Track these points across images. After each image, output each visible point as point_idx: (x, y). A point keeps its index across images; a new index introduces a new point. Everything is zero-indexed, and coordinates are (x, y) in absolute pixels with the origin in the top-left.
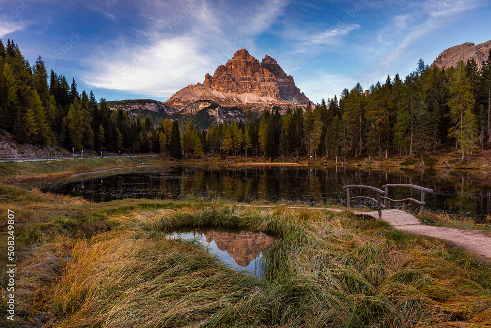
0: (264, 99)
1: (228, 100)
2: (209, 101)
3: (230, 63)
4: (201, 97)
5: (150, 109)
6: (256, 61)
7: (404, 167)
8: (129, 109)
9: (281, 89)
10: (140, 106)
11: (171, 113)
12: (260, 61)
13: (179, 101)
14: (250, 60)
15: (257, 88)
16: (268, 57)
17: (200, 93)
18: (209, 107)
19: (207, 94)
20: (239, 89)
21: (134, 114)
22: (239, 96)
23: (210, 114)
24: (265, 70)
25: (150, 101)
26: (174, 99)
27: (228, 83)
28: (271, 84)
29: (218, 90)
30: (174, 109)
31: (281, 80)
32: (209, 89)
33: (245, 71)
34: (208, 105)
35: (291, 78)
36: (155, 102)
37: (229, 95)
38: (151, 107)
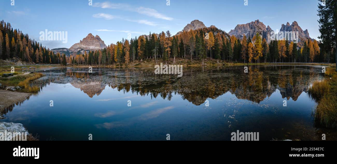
0: (96, 47)
1: (86, 48)
2: (81, 48)
3: (87, 37)
4: (79, 47)
5: (65, 51)
6: (94, 36)
7: (136, 66)
8: (59, 51)
9: (101, 45)
10: (62, 50)
11: (70, 52)
12: (95, 37)
13: (73, 48)
14: (92, 36)
15: (94, 44)
16: (97, 36)
17: (78, 46)
18: (81, 50)
19: (81, 46)
20: (89, 44)
21: (61, 52)
22: (89, 47)
23: (81, 52)
24: (96, 39)
25: (65, 48)
26: (71, 48)
27: (86, 43)
28: (98, 43)
29: (83, 45)
30: (71, 51)
31: (100, 42)
32: (81, 45)
33: (91, 39)
34: (80, 49)
35: (103, 41)
36: (66, 49)
37: (86, 46)
38: (65, 50)
